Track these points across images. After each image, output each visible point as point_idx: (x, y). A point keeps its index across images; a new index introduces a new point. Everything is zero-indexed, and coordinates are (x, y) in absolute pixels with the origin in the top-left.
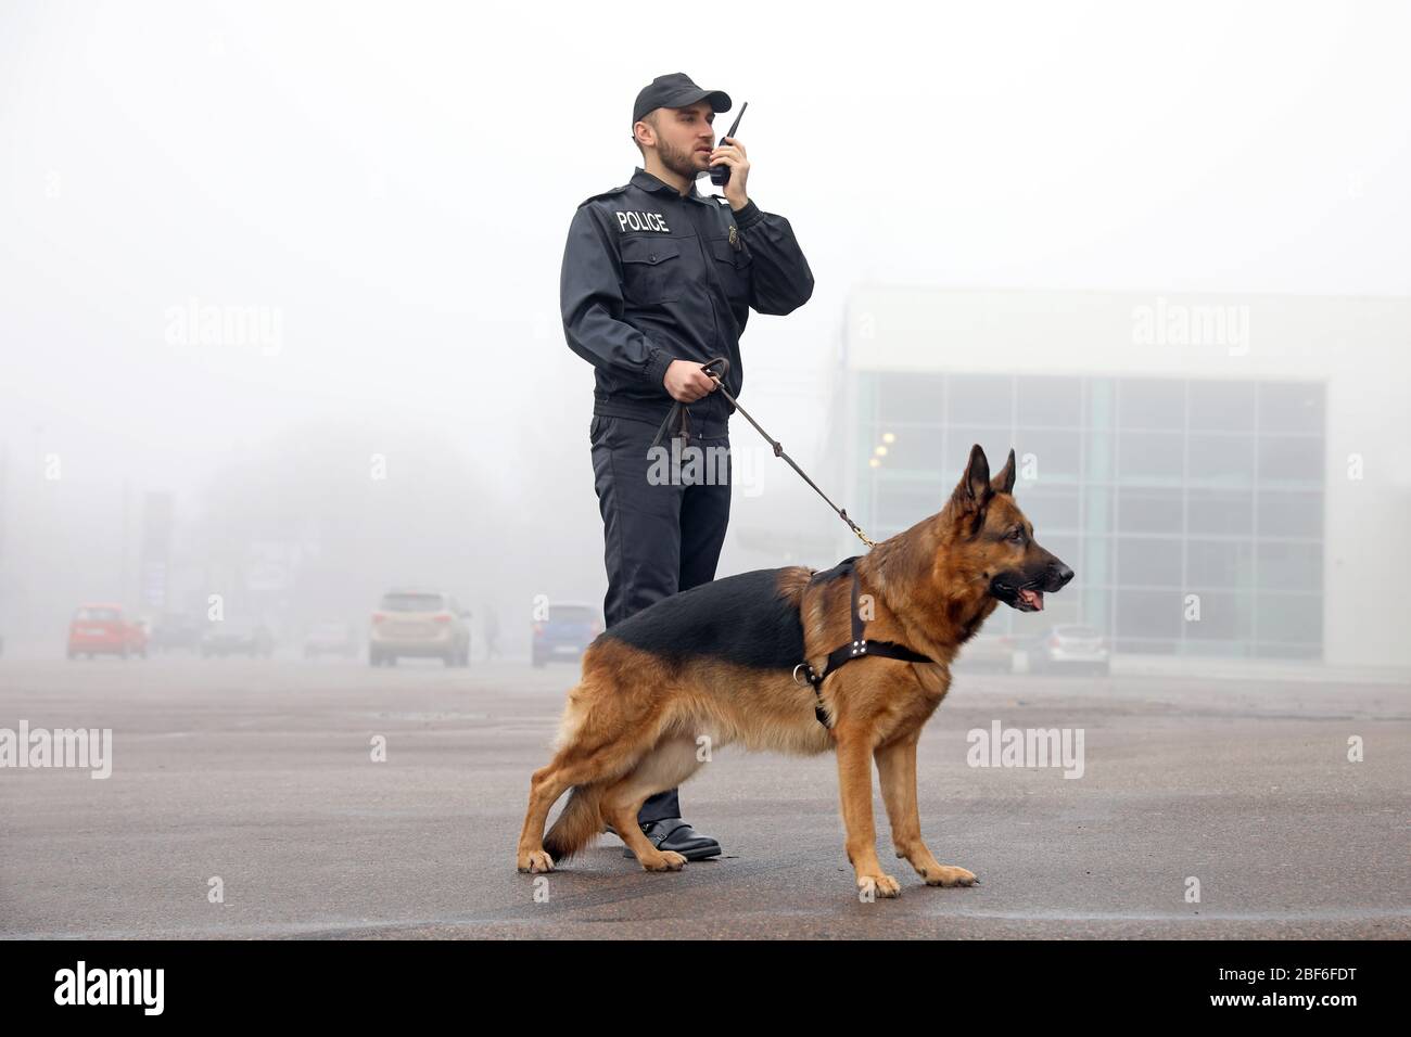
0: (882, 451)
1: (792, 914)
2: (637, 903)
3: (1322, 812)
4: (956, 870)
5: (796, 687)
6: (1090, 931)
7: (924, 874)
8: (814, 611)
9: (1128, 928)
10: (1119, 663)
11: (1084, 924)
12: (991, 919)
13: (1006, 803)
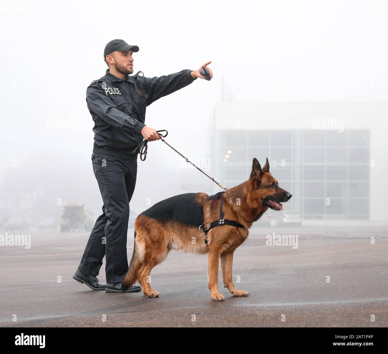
0: (227, 156)
1: (189, 308)
2: (140, 306)
3: (360, 268)
4: (242, 291)
5: (199, 232)
6: (283, 309)
7: (232, 293)
8: (208, 208)
9: (295, 307)
10: (305, 223)
11: (281, 307)
12: (252, 306)
13: (262, 269)
